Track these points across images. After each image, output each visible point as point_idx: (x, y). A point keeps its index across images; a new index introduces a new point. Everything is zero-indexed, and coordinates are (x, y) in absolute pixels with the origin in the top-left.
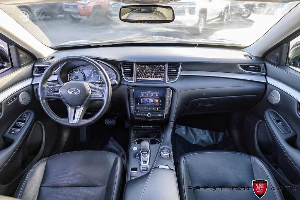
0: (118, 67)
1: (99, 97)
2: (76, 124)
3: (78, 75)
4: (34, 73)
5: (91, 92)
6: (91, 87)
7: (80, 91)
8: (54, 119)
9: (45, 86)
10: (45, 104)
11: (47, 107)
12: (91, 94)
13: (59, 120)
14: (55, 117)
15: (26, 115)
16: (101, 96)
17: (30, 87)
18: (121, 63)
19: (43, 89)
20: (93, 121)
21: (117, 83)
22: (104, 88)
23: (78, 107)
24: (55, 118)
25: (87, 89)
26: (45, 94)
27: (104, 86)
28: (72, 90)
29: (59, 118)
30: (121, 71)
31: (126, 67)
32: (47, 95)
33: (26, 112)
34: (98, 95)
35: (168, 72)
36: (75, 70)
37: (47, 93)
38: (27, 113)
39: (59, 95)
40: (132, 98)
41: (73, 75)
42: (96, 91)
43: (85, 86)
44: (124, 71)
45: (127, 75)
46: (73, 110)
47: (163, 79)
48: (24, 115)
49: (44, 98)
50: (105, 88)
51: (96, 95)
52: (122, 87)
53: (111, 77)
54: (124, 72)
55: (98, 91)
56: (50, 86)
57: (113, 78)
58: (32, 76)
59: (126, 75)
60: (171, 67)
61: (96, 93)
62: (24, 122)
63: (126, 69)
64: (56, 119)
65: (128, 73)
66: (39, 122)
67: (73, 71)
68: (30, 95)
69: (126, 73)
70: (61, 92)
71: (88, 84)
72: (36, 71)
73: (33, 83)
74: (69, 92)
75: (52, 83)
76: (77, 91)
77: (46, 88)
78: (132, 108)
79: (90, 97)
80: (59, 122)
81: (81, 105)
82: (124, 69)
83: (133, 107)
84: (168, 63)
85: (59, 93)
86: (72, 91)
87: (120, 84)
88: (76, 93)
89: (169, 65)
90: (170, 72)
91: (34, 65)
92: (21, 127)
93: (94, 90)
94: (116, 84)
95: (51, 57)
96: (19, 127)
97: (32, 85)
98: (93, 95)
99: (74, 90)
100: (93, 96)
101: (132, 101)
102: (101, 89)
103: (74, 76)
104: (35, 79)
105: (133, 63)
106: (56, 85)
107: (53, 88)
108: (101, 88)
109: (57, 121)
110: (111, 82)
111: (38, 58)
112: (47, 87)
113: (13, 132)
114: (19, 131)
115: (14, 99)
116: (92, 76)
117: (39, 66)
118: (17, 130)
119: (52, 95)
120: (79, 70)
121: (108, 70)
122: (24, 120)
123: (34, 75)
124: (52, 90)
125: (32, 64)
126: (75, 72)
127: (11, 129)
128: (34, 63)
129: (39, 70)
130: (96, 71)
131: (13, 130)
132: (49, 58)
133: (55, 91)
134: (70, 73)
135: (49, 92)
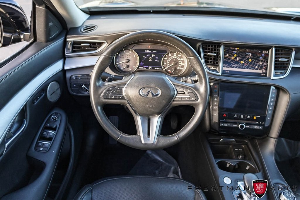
3: (129, 57)
4: (66, 52)
12: (176, 96)
15: (55, 118)
17: (61, 74)
18: (201, 44)
26: (101, 96)
31: (209, 49)
33: (54, 112)
35: (275, 61)
36: (125, 50)
38: (56, 114)
39: (123, 98)
40: (215, 99)
41: (122, 57)
44: (205, 55)
47: (264, 71)
48: (53, 118)
53: (180, 63)
54: (205, 58)
57: (183, 64)
58: (64, 58)
59: (208, 63)
60: (279, 54)
61: (185, 93)
62: (54, 129)
63: (209, 54)
65: (211, 59)
67: (122, 51)
68: (60, 87)
69: (207, 59)
72: (69, 49)
73: (66, 68)
77: (102, 87)
78: (215, 114)
82: (204, 52)
84: (275, 47)
85: (124, 94)
89: (276, 51)
90: (279, 61)
92: (52, 139)
95: (89, 27)
96: (49, 139)
97: (64, 71)
101: (216, 103)
103: (123, 58)
104: (67, 61)
105: (220, 44)
107: (113, 87)
111: (69, 26)
112: (104, 85)
113: (42, 149)
114: (50, 145)
115: (42, 94)
116: (149, 60)
117: (73, 41)
118: (47, 145)
119: (113, 98)
120: (132, 49)
121: (177, 52)
122: (55, 126)
123: (66, 55)
124: (111, 90)
125: (62, 37)
126: (124, 52)
127: (37, 143)
128: (66, 36)
129: (73, 48)
130: (156, 52)
131: (40, 144)
132: (86, 28)
133: (117, 91)
134: (118, 54)
135: (107, 93)
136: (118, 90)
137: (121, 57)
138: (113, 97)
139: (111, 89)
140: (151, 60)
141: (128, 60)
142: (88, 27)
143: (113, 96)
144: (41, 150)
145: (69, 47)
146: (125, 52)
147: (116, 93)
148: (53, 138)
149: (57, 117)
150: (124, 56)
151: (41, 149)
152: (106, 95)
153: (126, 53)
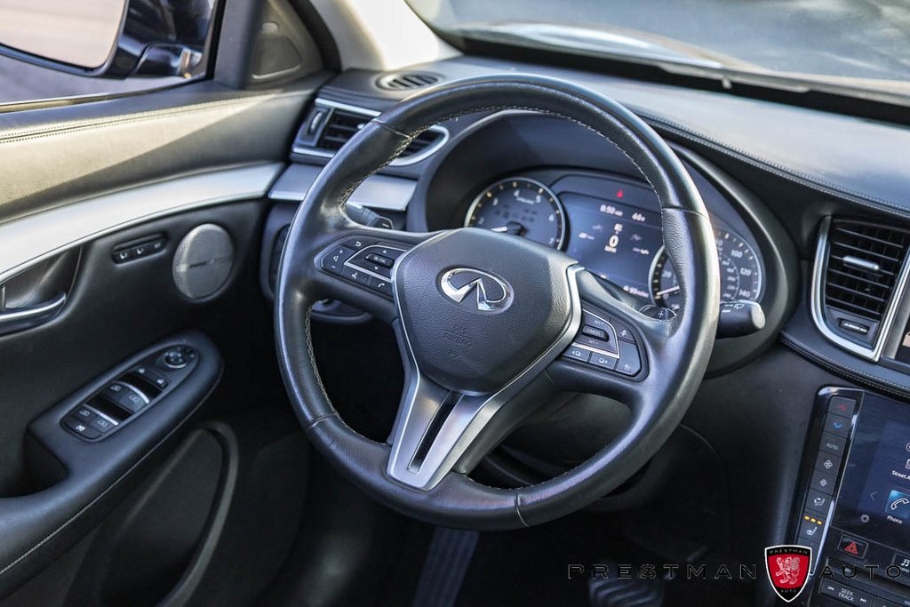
0: (799, 228)
1: (614, 373)
2: (423, 497)
3: (528, 215)
4: (298, 140)
5: (573, 328)
6: (586, 298)
7: (512, 294)
8: (310, 418)
9: (333, 213)
10: (297, 321)
11: (299, 339)
12: (574, 340)
13: (335, 438)
14: (320, 411)
15: (177, 359)
16: (630, 367)
17: (252, 207)
18: (827, 212)
19: (314, 225)
20: (529, 512)
21: (759, 318)
22: (668, 324)
23: (467, 398)
24: (316, 417)
25: (555, 301)
26: (316, 259)
27: (671, 315)
28: (469, 279)
29: (343, 428)
30: (804, 264)
31: (855, 241)
32: (326, 271)
33: (184, 342)
34: (612, 357)
36: (521, 186)
37: (327, 260)
38: (186, 351)
39: (386, 292)
40: (828, 464)
41: (503, 211)
42: (610, 329)
43: (553, 279)
44: (833, 264)
45: (847, 297)
46: (433, 407)
48: (168, 359)
49: (304, 282)
50: (674, 329)
51: (604, 355)
52: (783, 369)
54: (828, 275)
55: (624, 333)
56: (353, 224)
57: (743, 293)
58: (284, 158)
59: (833, 297)
61: (607, 339)
62: (152, 391)
63: (847, 259)
64: (322, 425)
65: (852, 284)
66: (222, 428)
67: (509, 188)
68: (234, 257)
69: (841, 280)
70: (404, 272)
71: (572, 273)
72: (311, 133)
73: (275, 195)
74: (447, 288)
75: (374, 216)
76: (494, 293)
77: (331, 230)
78: (810, 532)
79: (560, 357)
80: (333, 447)
81: (488, 387)
82: (833, 249)
83: (821, 528)
85: (394, 279)
86: (467, 288)
87: (777, 343)
88: (483, 307)
91: (315, 96)
92: (130, 415)
93: (598, 320)
94: (747, 328)
95: (418, 77)
96: (121, 414)
97: (266, 204)
98: (581, 350)
99: (479, 281)
100: (578, 355)
101: (823, 483)
102: (641, 325)
103: (506, 215)
104: (293, 171)
106: (390, 228)
107: (369, 239)
108: (649, 322)
109: (325, 438)
110: (722, 306)
111: (348, 62)
112: (341, 226)
113: (83, 428)
114: (114, 430)
115: (157, 246)
116: (607, 249)
117: (337, 109)
118: (103, 424)
119: (352, 280)
120: (549, 187)
121: (727, 236)
122: (160, 382)
123: (296, 150)
124: (357, 249)
125: (306, 89)
126: (517, 193)
127: (80, 407)
128: (321, 87)
129: (328, 131)
130: (643, 219)
131: (85, 413)
132: (405, 79)
133: (376, 258)
134: (489, 195)
135: (339, 254)
136: (381, 256)
137: (498, 213)
138: (354, 276)
139: (359, 244)
140: (614, 250)
141: (518, 227)
142: (413, 76)
143: (354, 271)
144: (78, 432)
145: (313, 127)
146: (520, 195)
147: (369, 263)
148: (134, 413)
149: (182, 357)
150: (511, 211)
151: (81, 428)
152: (336, 258)
153: (523, 200)
